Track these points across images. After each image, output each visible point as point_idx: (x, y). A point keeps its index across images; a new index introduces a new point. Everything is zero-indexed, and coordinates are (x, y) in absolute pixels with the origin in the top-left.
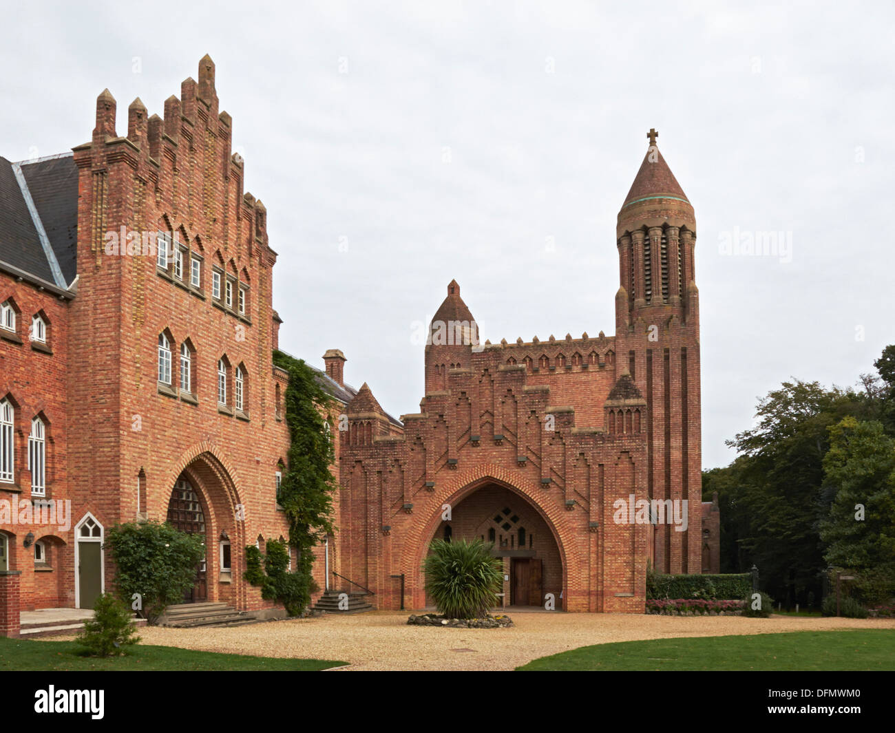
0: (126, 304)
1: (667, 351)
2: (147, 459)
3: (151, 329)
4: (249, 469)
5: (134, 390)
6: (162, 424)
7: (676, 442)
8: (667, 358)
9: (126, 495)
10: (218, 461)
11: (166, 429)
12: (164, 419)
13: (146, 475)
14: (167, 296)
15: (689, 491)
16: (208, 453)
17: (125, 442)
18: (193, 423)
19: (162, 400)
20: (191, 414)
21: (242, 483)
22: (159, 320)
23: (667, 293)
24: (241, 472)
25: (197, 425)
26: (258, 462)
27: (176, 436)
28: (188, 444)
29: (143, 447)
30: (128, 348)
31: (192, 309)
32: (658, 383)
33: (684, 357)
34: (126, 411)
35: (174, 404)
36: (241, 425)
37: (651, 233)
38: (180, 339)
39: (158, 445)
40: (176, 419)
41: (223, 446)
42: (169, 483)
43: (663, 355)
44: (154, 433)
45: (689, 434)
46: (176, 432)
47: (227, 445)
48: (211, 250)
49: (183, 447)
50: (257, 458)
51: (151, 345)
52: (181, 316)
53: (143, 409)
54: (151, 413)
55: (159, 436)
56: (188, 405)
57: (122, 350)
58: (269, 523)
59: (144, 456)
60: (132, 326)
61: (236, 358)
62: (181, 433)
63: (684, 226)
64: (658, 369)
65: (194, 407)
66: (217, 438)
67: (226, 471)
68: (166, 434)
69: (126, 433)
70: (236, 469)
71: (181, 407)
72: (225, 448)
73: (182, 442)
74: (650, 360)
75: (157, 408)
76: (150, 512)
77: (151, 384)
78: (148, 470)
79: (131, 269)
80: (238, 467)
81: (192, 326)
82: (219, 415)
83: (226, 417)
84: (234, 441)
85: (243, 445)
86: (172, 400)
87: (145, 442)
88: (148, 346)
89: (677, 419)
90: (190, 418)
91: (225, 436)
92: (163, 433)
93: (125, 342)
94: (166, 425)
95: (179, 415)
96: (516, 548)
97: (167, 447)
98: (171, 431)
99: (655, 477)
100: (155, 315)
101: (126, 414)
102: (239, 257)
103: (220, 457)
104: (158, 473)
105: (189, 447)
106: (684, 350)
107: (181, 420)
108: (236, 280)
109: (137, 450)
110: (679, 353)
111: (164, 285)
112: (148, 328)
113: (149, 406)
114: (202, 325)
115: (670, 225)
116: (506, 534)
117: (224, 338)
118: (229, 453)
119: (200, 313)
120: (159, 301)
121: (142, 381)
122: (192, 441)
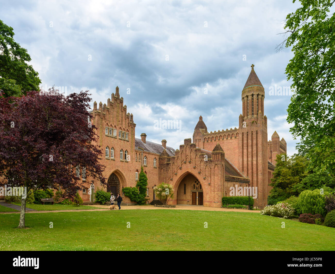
1: (252, 132)
4: (128, 172)
7: (255, 159)
8: (252, 134)
10: (120, 171)
12: (107, 164)
14: (108, 139)
15: (258, 173)
16: (118, 170)
19: (106, 160)
21: (126, 175)
23: (253, 114)
24: (126, 173)
25: (115, 164)
26: (131, 171)
32: (250, 141)
33: (257, 133)
36: (126, 163)
37: (249, 97)
38: (110, 147)
43: (251, 133)
45: (258, 156)
48: (118, 128)
51: (104, 150)
52: (111, 143)
56: (113, 160)
58: (133, 184)
61: (125, 149)
63: (258, 94)
64: (250, 137)
66: (120, 166)
67: (122, 173)
70: (124, 173)
71: (111, 161)
72: (122, 168)
73: (111, 168)
74: (247, 135)
75: (105, 162)
77: (104, 157)
81: (114, 144)
82: (120, 162)
83: (122, 162)
84: (124, 167)
85: (126, 167)
89: (255, 152)
90: (113, 163)
91: (122, 166)
96: (199, 190)
97: (107, 169)
99: (249, 169)
100: (105, 144)
106: (257, 131)
107: (111, 164)
110: (256, 132)
111: (107, 137)
112: (103, 147)
114: (116, 144)
115: (254, 94)
116: (197, 186)
117: (122, 145)
119: (115, 141)
122: (113, 168)
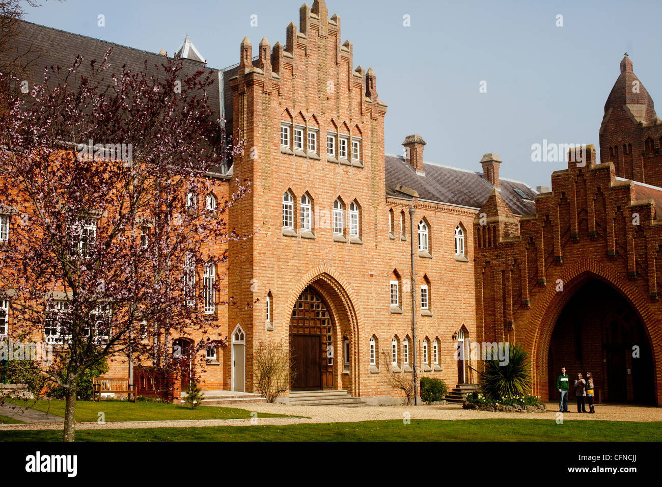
0: (258, 180)
2: (273, 284)
3: (277, 192)
4: (362, 282)
5: (264, 237)
6: (286, 257)
9: (257, 311)
10: (334, 279)
11: (289, 261)
12: (287, 254)
13: (273, 295)
14: (289, 166)
16: (325, 273)
17: (257, 274)
18: (311, 253)
19: (285, 240)
20: (309, 247)
21: (355, 294)
22: (283, 184)
24: (355, 285)
25: (315, 254)
26: (372, 275)
27: (297, 265)
28: (307, 269)
29: (271, 276)
30: (259, 209)
31: (310, 169)
34: (258, 253)
35: (295, 242)
36: (354, 247)
38: (299, 194)
39: (283, 273)
40: (297, 252)
41: (338, 267)
42: (291, 299)
44: (279, 265)
46: (297, 261)
47: (341, 265)
48: (325, 122)
49: (303, 272)
50: (370, 273)
51: (276, 203)
52: (300, 177)
53: (271, 249)
54: (277, 251)
55: (283, 267)
56: (307, 240)
57: (254, 212)
58: (383, 325)
59: (272, 282)
60: (262, 193)
61: (349, 197)
62: (301, 262)
65: (312, 241)
66: (332, 262)
67: (341, 286)
68: (289, 264)
69: (258, 268)
70: (350, 283)
71: (301, 243)
72: (340, 268)
73: (302, 268)
75: (281, 247)
76: (276, 321)
77: (277, 230)
78: (274, 292)
79: (261, 155)
80: (351, 281)
81: (310, 182)
82: (334, 243)
83: (341, 244)
84: (348, 261)
85: (356, 264)
86: (293, 238)
87: (273, 272)
88: (274, 205)
90: (309, 250)
91: (339, 259)
92: (286, 264)
93: (257, 206)
94: (289, 257)
95: (299, 249)
97: (289, 274)
98: (293, 261)
100: (280, 182)
101: (258, 255)
102: (351, 119)
103: (336, 276)
104: (282, 293)
105: (307, 271)
107: (302, 252)
108: (350, 137)
109: (266, 278)
111: (286, 159)
112: (274, 192)
113: (275, 246)
114: (319, 179)
117: (338, 184)
118: (344, 272)
119: (316, 170)
120: (282, 171)
121: (270, 230)
122: (311, 266)
